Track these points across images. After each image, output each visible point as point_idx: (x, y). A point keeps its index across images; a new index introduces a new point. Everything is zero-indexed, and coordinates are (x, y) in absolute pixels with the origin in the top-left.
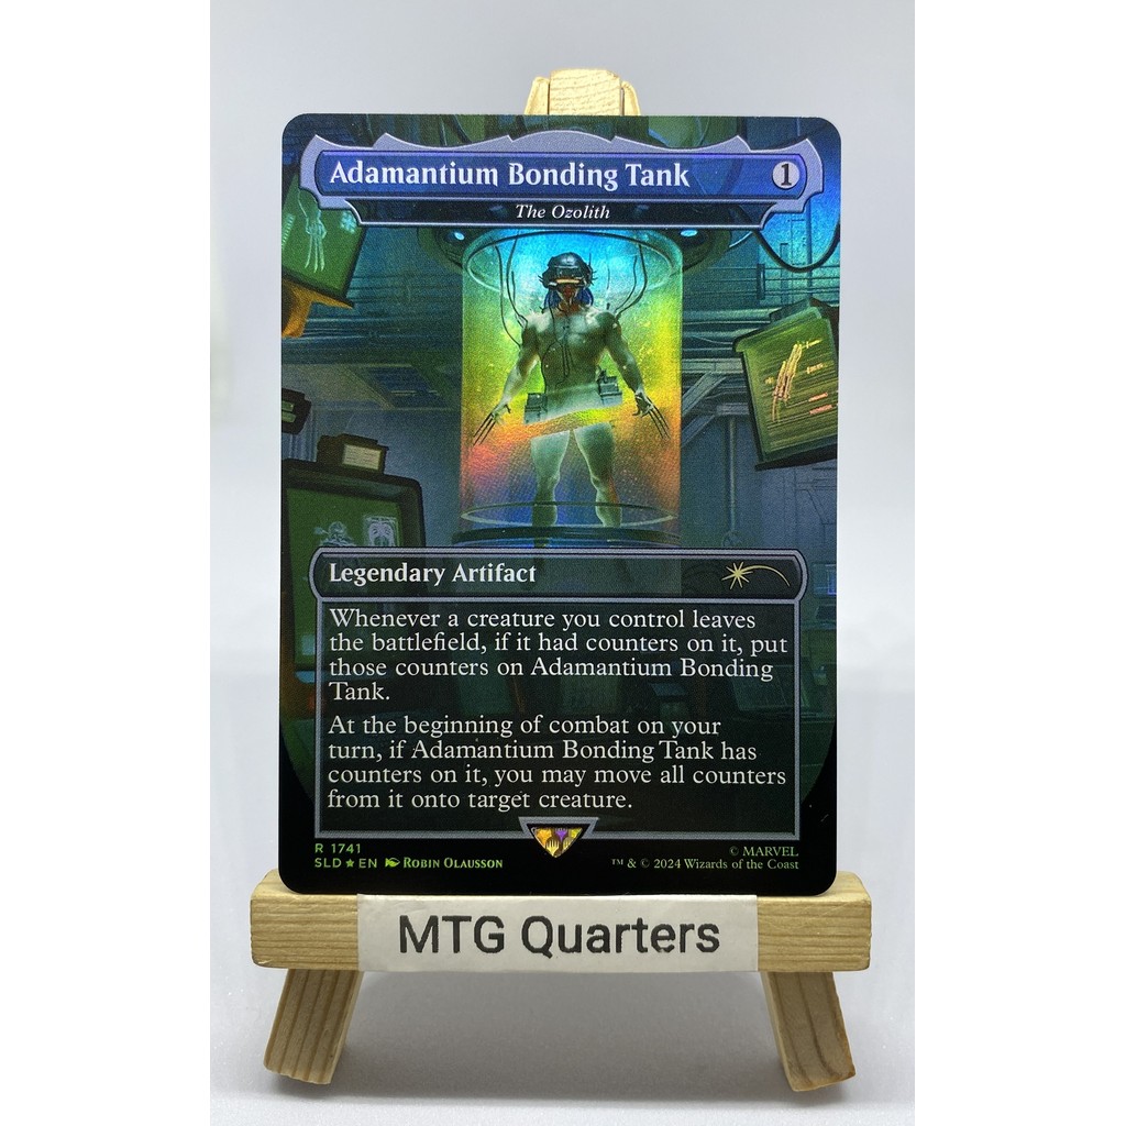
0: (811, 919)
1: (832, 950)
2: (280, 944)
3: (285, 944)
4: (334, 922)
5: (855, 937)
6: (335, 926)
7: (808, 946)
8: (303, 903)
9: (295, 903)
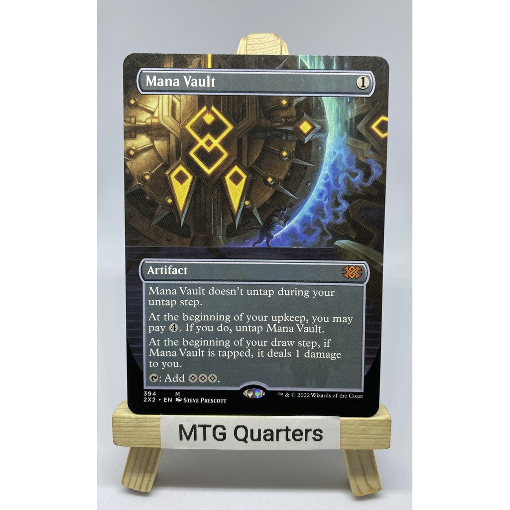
0: (364, 427)
1: (373, 440)
2: (126, 436)
3: (128, 436)
4: (150, 427)
5: (383, 434)
6: (150, 429)
7: (362, 438)
8: (136, 418)
9: (132, 418)
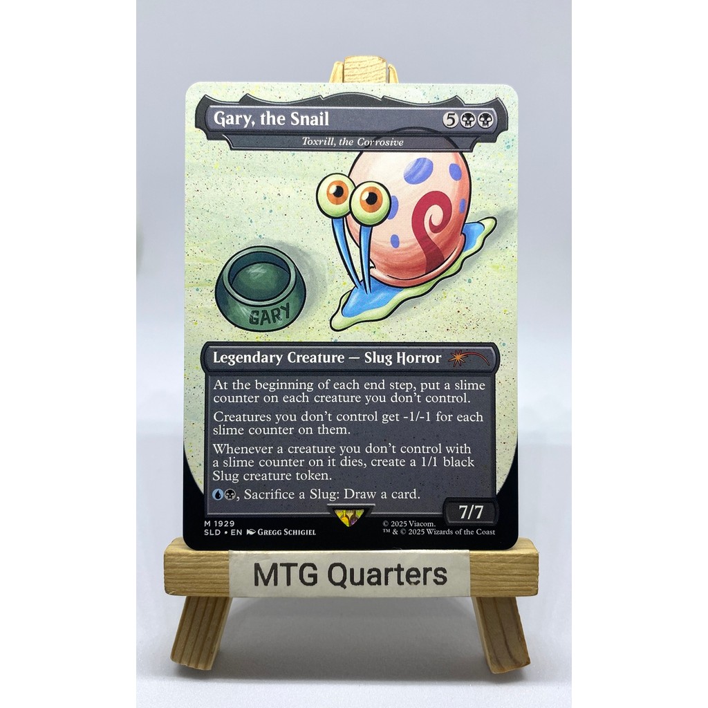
0: (502, 564)
1: (515, 583)
2: (182, 581)
3: (185, 581)
4: (215, 567)
5: (529, 575)
6: (215, 570)
7: (500, 581)
8: (196, 556)
9: (192, 556)
